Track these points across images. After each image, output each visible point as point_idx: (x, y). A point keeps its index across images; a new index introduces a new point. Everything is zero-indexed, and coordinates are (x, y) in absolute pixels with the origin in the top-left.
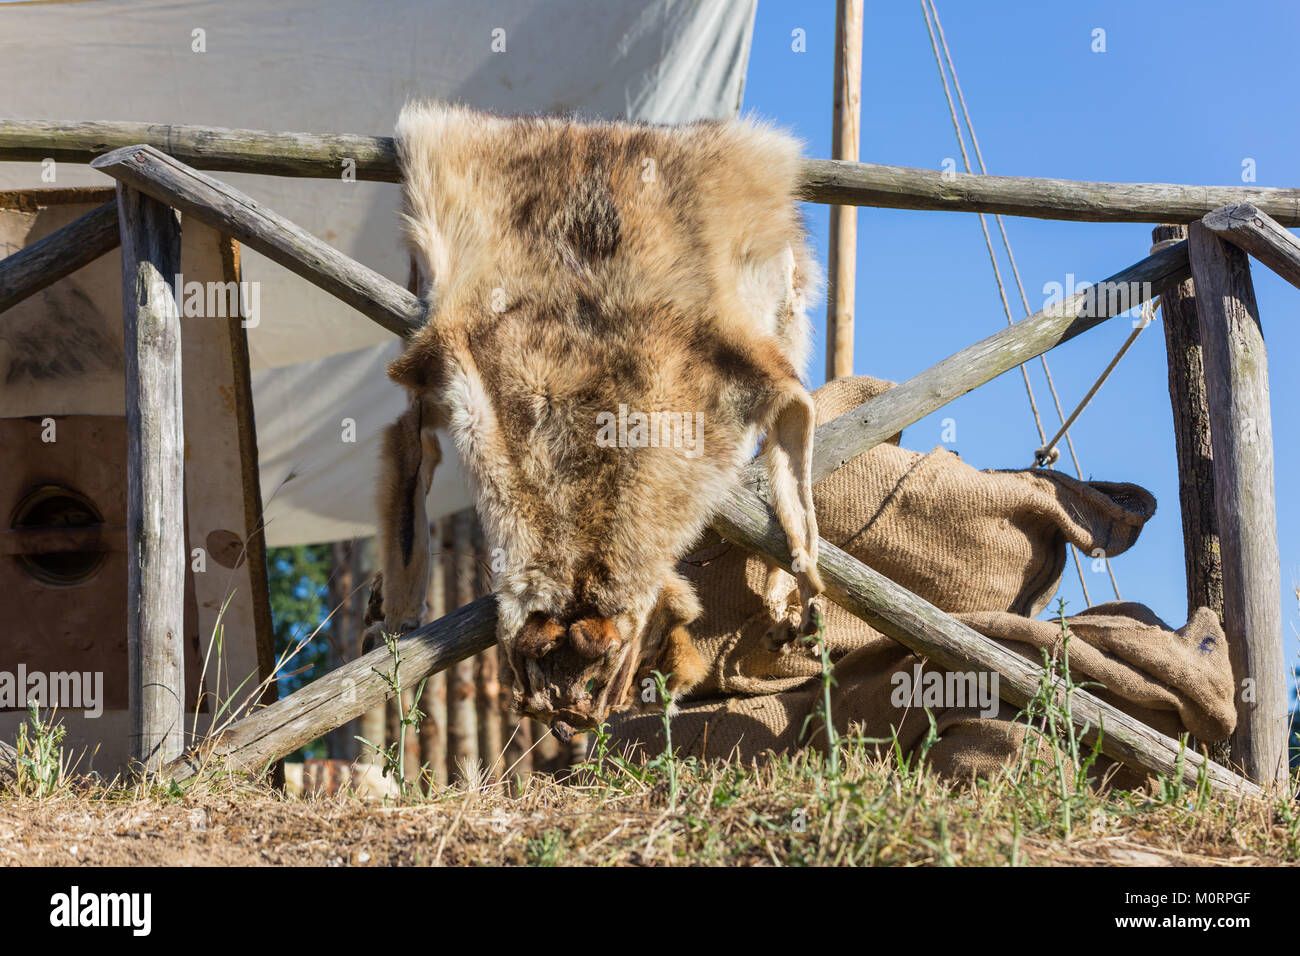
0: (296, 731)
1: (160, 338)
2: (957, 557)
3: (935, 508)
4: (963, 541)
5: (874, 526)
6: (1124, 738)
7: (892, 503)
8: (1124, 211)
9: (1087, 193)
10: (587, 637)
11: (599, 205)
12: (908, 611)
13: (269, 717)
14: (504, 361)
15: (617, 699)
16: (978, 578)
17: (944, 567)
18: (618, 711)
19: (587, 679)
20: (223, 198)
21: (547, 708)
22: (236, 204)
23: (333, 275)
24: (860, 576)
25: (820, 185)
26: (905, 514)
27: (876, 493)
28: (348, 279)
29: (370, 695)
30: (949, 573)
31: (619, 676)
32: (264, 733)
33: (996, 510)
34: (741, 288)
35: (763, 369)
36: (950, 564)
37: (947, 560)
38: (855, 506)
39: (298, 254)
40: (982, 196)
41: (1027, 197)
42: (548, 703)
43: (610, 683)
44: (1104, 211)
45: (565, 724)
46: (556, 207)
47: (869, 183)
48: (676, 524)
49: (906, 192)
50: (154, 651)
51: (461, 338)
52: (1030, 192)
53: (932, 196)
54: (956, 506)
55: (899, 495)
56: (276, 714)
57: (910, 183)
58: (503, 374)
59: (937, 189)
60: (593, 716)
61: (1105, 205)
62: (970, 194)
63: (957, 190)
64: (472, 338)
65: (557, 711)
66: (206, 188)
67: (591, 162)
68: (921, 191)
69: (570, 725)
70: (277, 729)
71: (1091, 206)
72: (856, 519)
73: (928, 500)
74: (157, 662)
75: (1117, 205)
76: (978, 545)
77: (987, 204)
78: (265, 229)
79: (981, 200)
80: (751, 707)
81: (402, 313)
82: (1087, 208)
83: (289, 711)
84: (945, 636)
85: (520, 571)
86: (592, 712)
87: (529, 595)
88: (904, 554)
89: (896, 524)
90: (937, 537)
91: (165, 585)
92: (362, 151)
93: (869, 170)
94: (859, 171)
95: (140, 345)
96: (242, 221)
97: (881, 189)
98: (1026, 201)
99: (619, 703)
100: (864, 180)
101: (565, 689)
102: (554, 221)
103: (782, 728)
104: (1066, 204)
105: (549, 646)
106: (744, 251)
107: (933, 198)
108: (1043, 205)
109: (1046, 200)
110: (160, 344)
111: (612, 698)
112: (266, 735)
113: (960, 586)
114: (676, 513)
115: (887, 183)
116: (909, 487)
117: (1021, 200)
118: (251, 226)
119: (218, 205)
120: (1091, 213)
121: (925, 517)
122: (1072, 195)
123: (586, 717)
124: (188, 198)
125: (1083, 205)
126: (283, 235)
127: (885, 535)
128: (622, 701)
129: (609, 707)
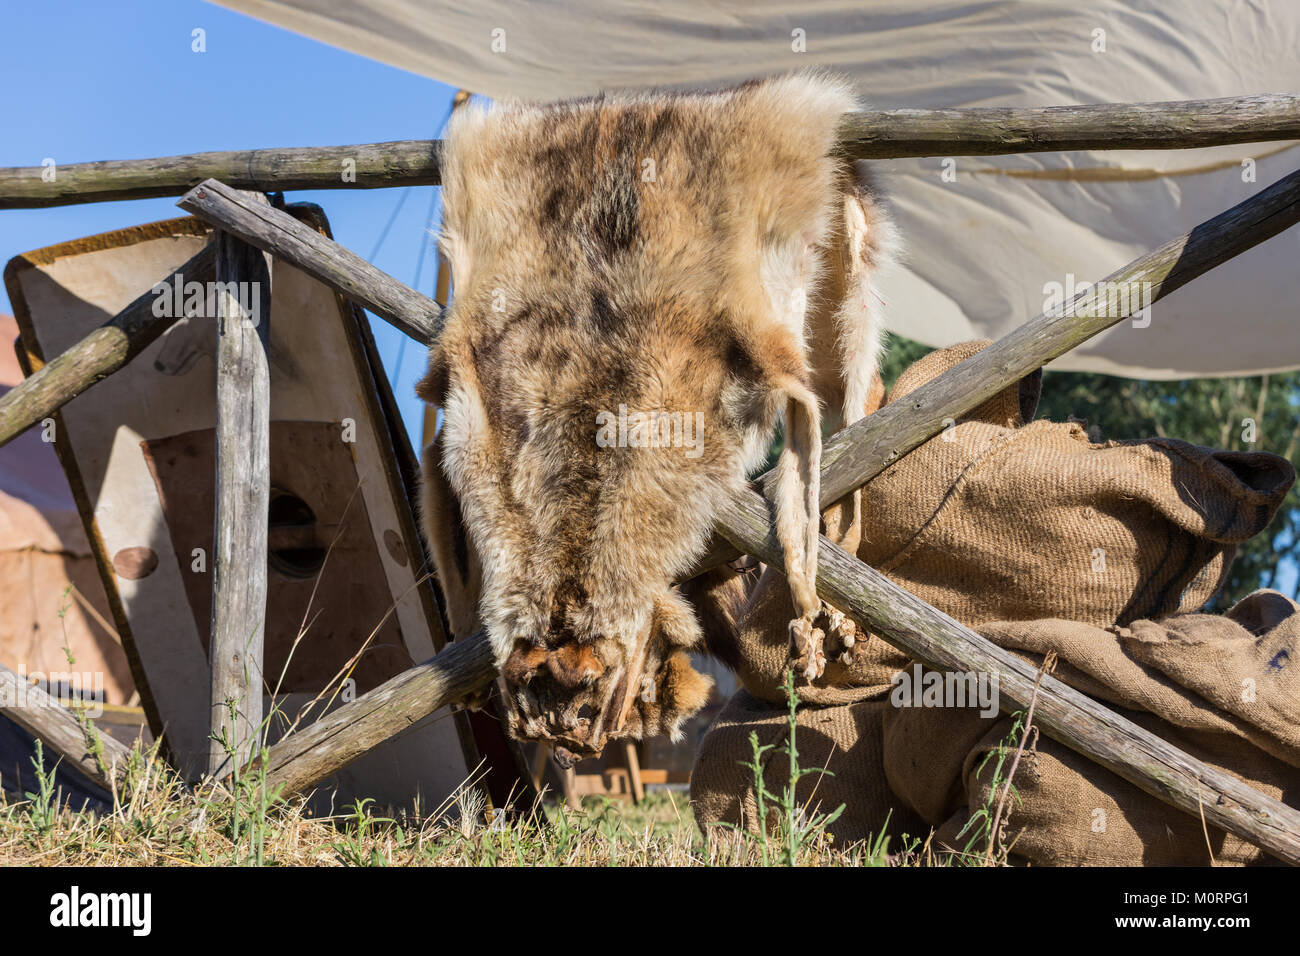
0: (319, 756)
1: (235, 367)
2: (1034, 553)
3: (1001, 499)
4: (1039, 536)
5: (934, 521)
6: (1155, 774)
7: (954, 495)
8: (1218, 133)
9: (1172, 118)
10: (562, 666)
11: (622, 193)
12: (913, 628)
13: (297, 742)
14: (504, 374)
15: (614, 725)
16: (1064, 574)
17: (1021, 564)
18: (616, 738)
19: (579, 706)
20: (267, 227)
21: (542, 736)
22: (279, 232)
23: (362, 295)
24: (861, 589)
25: (869, 141)
26: (970, 507)
27: (940, 483)
28: (377, 298)
29: (388, 719)
30: (1027, 570)
31: (613, 701)
32: (290, 758)
33: (1069, 497)
34: (765, 272)
35: (760, 365)
36: (1027, 560)
37: (1024, 557)
38: (916, 499)
39: (334, 277)
40: (1049, 134)
41: (1102, 130)
42: (544, 730)
43: (603, 710)
44: (1196, 136)
45: (564, 750)
46: (581, 198)
47: (922, 134)
48: (664, 541)
49: (965, 138)
50: (221, 674)
51: (466, 352)
52: (1104, 124)
53: (993, 140)
54: (1021, 497)
55: (960, 487)
56: (303, 739)
57: (967, 129)
58: (504, 388)
59: (998, 132)
60: (588, 743)
61: (1195, 130)
62: (1035, 133)
63: (1020, 131)
64: (478, 353)
65: (554, 738)
66: (254, 218)
67: (619, 147)
68: (980, 137)
69: (571, 751)
70: (301, 754)
71: (1178, 132)
72: (918, 514)
73: (991, 490)
74: (223, 685)
75: (1211, 128)
76: (1057, 539)
77: (1058, 142)
78: (304, 254)
79: (1049, 140)
80: (820, 719)
81: (424, 329)
82: (1174, 136)
83: (313, 736)
84: (952, 656)
85: (502, 596)
86: (587, 739)
87: (512, 620)
88: (974, 550)
89: (962, 518)
90: (1008, 531)
91: (234, 609)
92: (412, 159)
93: (922, 118)
94: (911, 121)
95: (220, 374)
96: (285, 248)
97: (936, 138)
98: (1102, 134)
99: (616, 729)
100: (916, 131)
101: (558, 716)
102: (579, 214)
103: (852, 743)
104: (1148, 133)
105: (529, 675)
106: (769, 228)
107: (996, 143)
108: (1120, 137)
109: (1124, 130)
110: (235, 372)
111: (608, 724)
112: (293, 759)
113: (1043, 584)
114: (662, 530)
115: (942, 131)
116: (972, 477)
117: (1096, 134)
118: (292, 253)
119: (263, 235)
120: (1180, 140)
121: (992, 510)
122: (1153, 121)
123: (582, 744)
124: (240, 229)
125: (1168, 132)
126: (319, 259)
127: (949, 530)
128: (620, 727)
129: (605, 734)
